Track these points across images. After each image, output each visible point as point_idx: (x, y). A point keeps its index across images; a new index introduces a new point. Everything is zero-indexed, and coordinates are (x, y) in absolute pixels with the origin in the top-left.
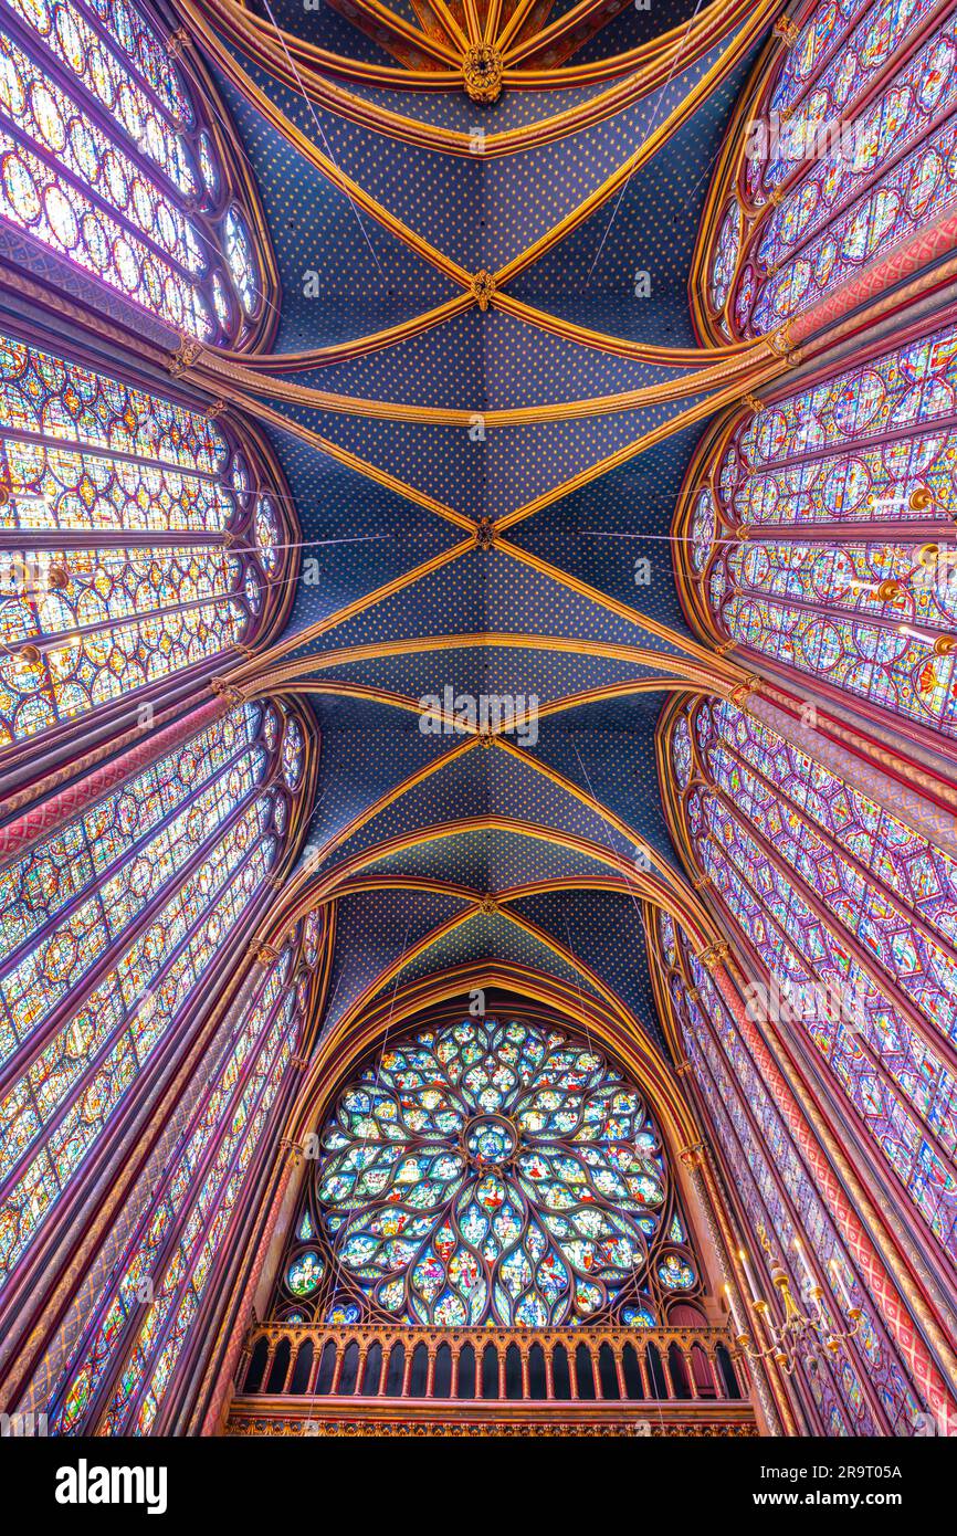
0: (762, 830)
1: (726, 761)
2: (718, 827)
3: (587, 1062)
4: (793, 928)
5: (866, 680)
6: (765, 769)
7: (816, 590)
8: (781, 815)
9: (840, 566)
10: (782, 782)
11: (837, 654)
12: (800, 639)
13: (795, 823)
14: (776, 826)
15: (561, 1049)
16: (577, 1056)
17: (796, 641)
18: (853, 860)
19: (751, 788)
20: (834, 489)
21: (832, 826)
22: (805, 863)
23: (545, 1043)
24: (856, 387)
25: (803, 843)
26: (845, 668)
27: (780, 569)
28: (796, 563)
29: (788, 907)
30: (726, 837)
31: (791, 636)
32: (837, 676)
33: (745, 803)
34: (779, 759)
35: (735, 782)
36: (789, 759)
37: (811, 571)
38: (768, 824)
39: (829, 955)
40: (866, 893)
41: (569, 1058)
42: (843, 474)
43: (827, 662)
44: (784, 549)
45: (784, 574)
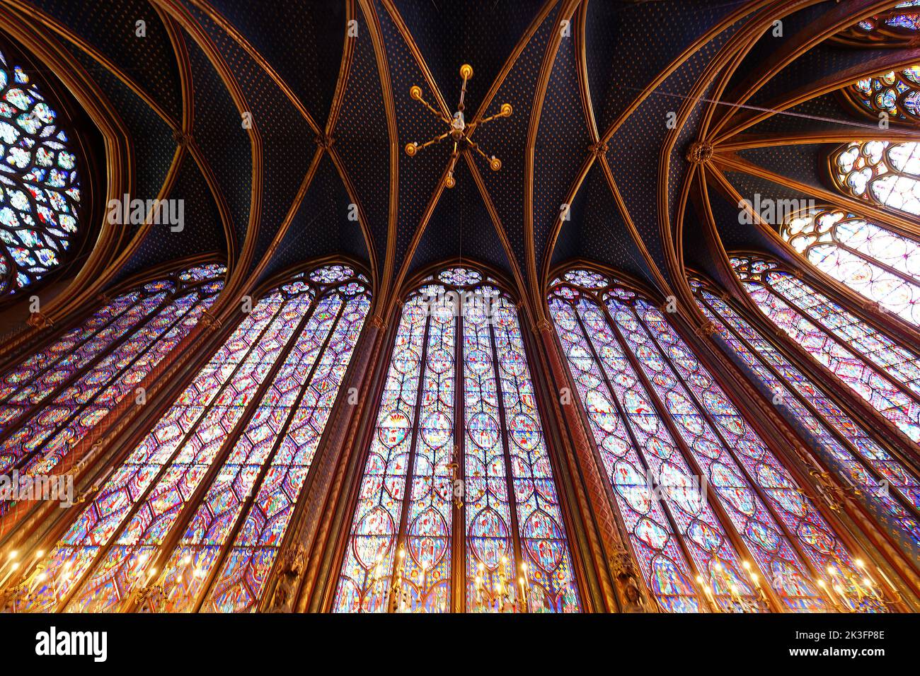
0: (300, 339)
1: (334, 308)
2: (292, 307)
3: (69, 223)
4: (248, 368)
5: (392, 388)
6: (336, 336)
7: (433, 354)
8: (312, 350)
9: (444, 365)
10: (331, 348)
11: (403, 370)
12: (408, 348)
13: (310, 360)
14: (305, 348)
15: (69, 201)
16: (70, 213)
17: (407, 345)
18: (300, 397)
19: (322, 328)
20: (479, 354)
21: (315, 383)
22: (289, 370)
23: (69, 185)
24: (520, 360)
25: (300, 367)
26: (397, 376)
27: (442, 331)
28: (445, 339)
29: (260, 363)
30: (288, 313)
31: (409, 343)
32: (392, 372)
33: (312, 325)
34: (343, 345)
35: (323, 316)
36: (345, 350)
37: (441, 350)
38: (304, 342)
39: (241, 393)
40: (285, 408)
41: (65, 209)
42: (484, 360)
43: (398, 365)
44: (451, 331)
45: (439, 334)
